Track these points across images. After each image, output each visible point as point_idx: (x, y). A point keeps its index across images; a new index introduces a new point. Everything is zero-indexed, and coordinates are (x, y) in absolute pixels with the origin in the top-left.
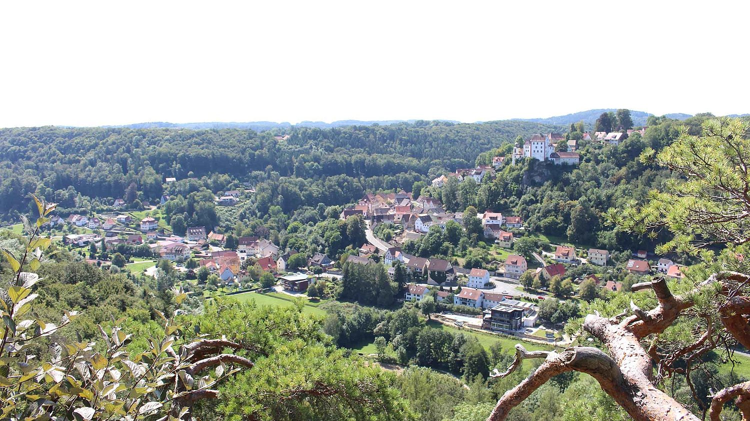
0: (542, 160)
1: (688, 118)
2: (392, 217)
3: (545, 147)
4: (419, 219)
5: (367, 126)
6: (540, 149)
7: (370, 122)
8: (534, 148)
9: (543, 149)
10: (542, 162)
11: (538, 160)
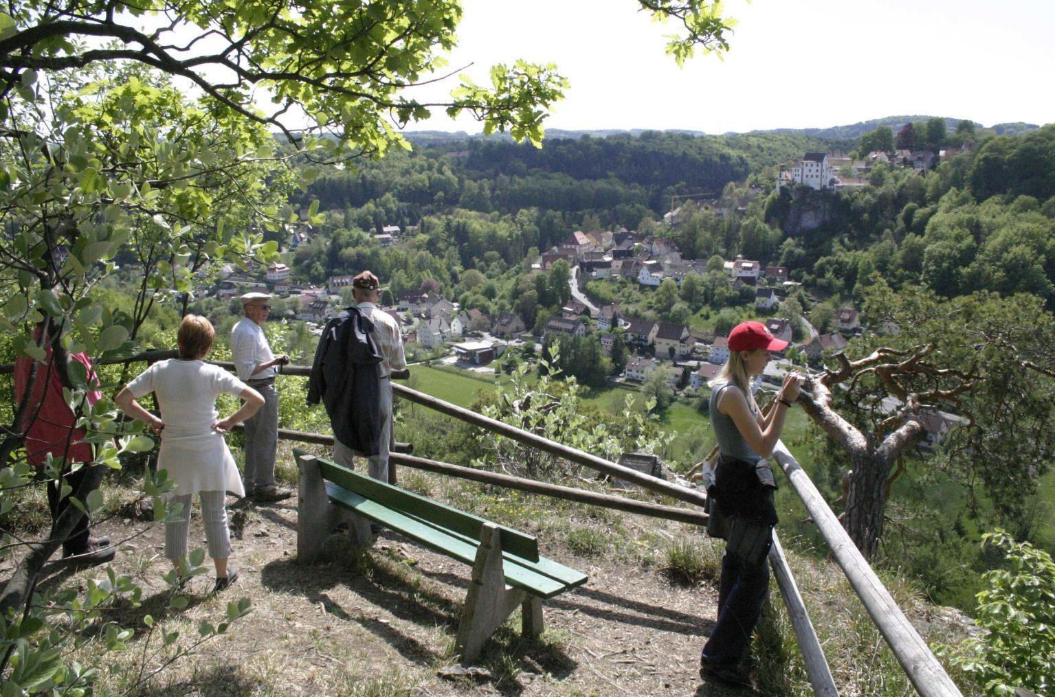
0: (817, 188)
1: (1030, 130)
2: (608, 265)
3: (822, 171)
4: (645, 268)
5: (573, 137)
6: (814, 173)
7: (578, 133)
8: (806, 172)
9: (819, 174)
10: (817, 191)
11: (812, 189)
